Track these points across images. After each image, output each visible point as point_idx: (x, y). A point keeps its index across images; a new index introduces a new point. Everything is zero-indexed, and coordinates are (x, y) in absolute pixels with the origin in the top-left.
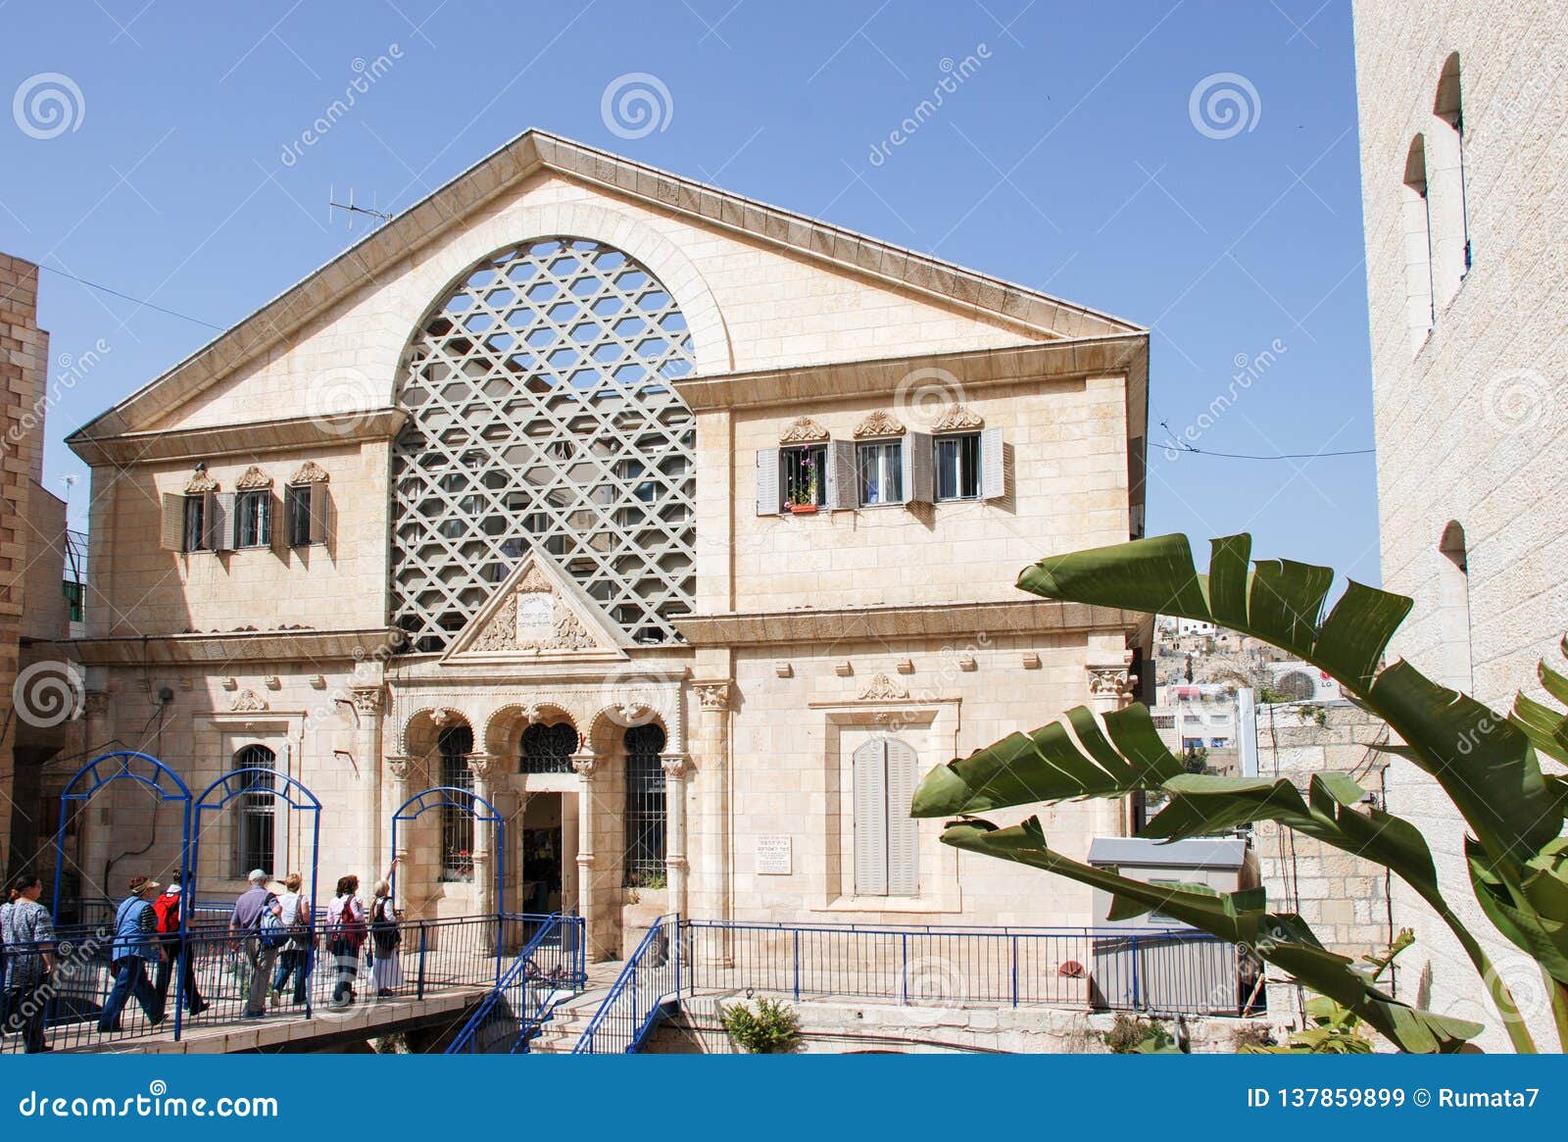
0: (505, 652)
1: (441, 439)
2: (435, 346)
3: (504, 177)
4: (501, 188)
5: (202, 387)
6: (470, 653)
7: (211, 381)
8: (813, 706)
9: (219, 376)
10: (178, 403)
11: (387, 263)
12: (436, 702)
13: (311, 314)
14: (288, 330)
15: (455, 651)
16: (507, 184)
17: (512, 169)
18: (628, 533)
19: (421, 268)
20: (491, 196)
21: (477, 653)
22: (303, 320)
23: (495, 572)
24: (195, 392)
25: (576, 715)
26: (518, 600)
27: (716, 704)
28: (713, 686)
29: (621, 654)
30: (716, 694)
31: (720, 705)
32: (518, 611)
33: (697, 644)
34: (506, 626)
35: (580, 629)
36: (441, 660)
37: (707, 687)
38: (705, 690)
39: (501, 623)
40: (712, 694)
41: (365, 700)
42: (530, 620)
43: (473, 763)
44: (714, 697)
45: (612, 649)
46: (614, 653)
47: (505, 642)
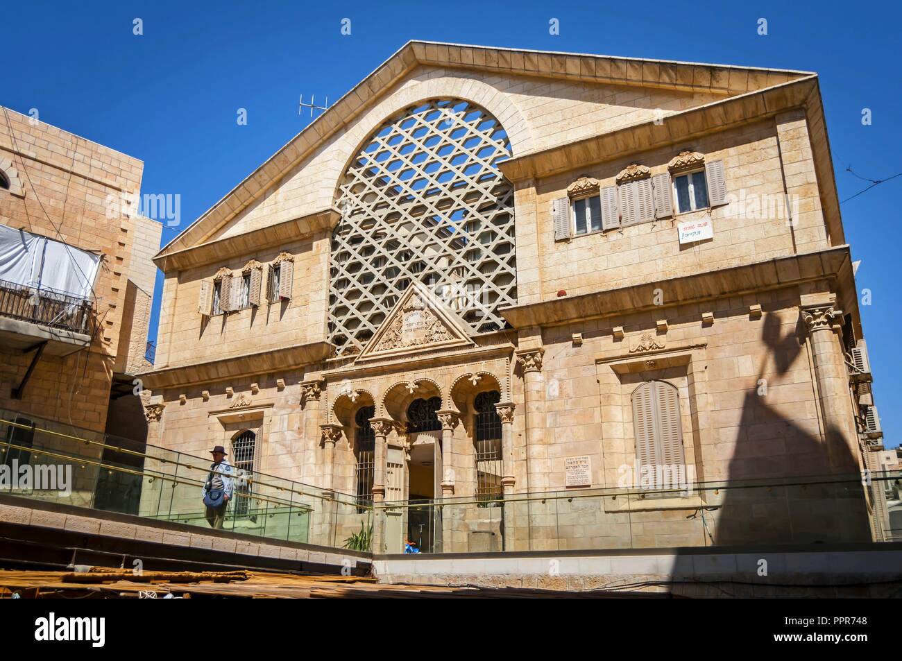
0: (395, 349)
1: (361, 226)
2: (358, 174)
3: (397, 72)
4: (396, 79)
5: (227, 219)
6: (374, 353)
7: (232, 215)
8: (598, 362)
9: (237, 211)
10: (214, 230)
11: (331, 132)
12: (347, 388)
13: (288, 169)
14: (275, 179)
15: (365, 352)
16: (399, 76)
17: (401, 66)
18: (473, 265)
19: (350, 131)
20: (390, 85)
21: (379, 353)
22: (284, 172)
23: (390, 301)
24: (224, 222)
25: (440, 384)
26: (405, 316)
27: (533, 366)
28: (530, 354)
29: (469, 341)
30: (532, 359)
31: (535, 367)
32: (404, 323)
33: (518, 328)
34: (397, 333)
35: (443, 329)
36: (356, 360)
37: (526, 355)
38: (525, 358)
39: (394, 331)
40: (529, 360)
41: (309, 391)
42: (412, 327)
43: (374, 424)
44: (532, 362)
45: (463, 339)
46: (465, 341)
47: (396, 343)
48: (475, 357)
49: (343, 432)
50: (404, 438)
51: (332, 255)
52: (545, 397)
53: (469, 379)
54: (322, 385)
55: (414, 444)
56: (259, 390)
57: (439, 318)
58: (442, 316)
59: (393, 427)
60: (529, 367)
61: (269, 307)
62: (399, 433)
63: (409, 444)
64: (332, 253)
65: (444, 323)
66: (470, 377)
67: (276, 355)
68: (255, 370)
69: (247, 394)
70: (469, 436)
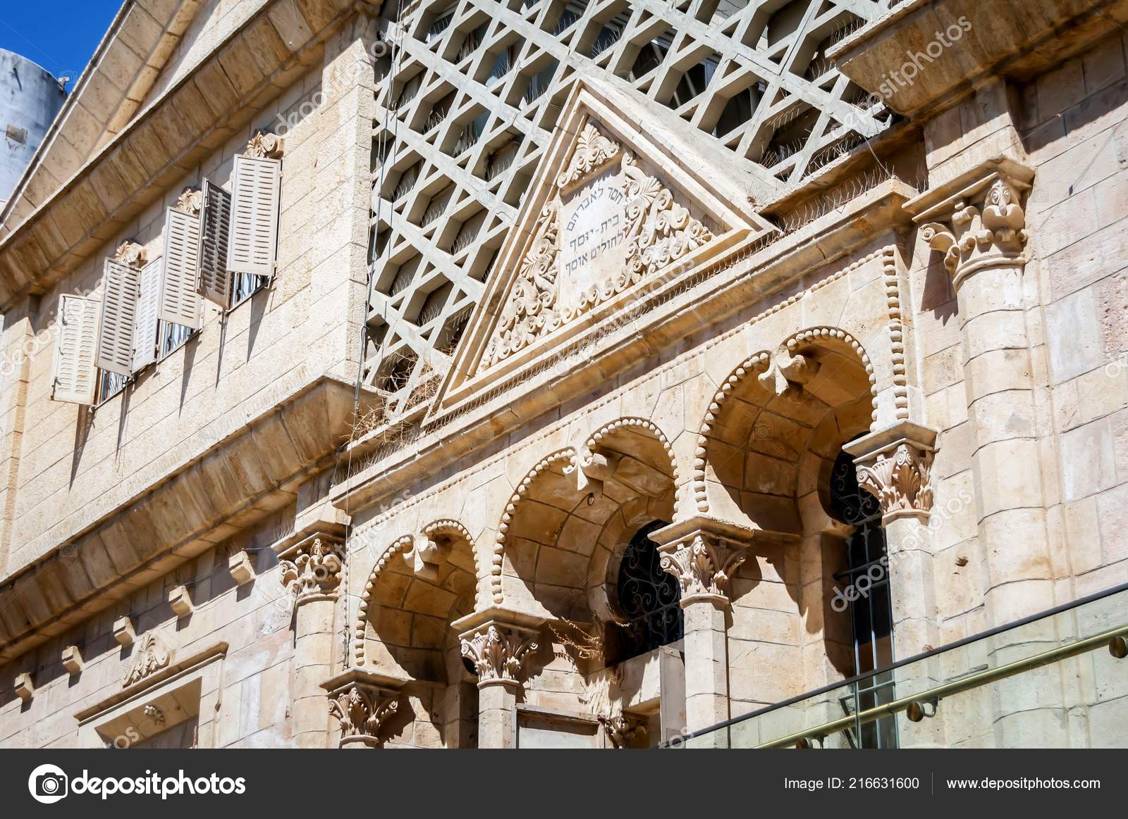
0: (538, 341)
21: (491, 370)
25: (667, 427)
26: (565, 213)
27: (985, 247)
28: (968, 200)
29: (758, 228)
30: (977, 218)
31: (995, 249)
32: (564, 238)
33: (920, 114)
34: (540, 281)
35: (678, 213)
36: (425, 423)
37: (951, 210)
38: (949, 225)
39: (531, 280)
40: (966, 224)
41: (301, 567)
42: (588, 247)
43: (470, 638)
44: (978, 230)
45: (738, 225)
46: (744, 234)
47: (538, 321)
48: (778, 280)
49: (415, 703)
50: (601, 686)
51: (376, 95)
52: (1048, 371)
53: (763, 376)
54: (336, 537)
55: (635, 701)
56: (193, 608)
57: (664, 180)
58: (669, 167)
59: (558, 648)
60: (967, 253)
61: (223, 325)
62: (586, 669)
63: (618, 705)
64: (377, 88)
65: (680, 195)
66: (764, 366)
67: (213, 467)
68: (173, 543)
69: (165, 632)
70: (811, 629)
